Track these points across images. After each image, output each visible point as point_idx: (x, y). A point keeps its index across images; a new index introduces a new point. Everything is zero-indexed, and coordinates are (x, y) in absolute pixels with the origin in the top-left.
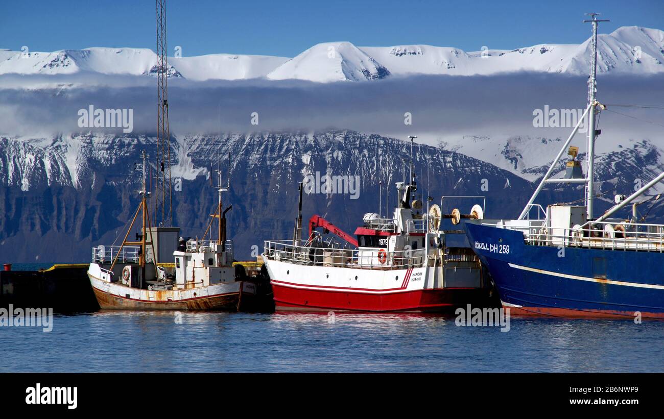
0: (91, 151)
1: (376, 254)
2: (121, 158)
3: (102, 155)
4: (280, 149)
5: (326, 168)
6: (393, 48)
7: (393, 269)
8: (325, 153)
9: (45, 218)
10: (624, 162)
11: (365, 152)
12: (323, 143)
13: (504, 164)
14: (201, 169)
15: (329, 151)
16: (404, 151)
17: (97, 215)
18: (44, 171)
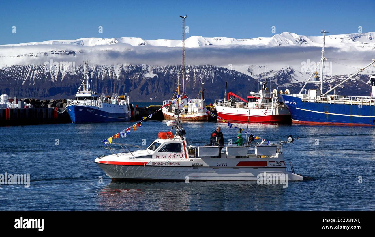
0: (122, 68)
1: (255, 104)
2: (131, 71)
3: (126, 70)
4: (180, 69)
5: (194, 74)
6: (214, 38)
7: (261, 109)
8: (193, 70)
9: (109, 89)
10: (284, 73)
11: (206, 70)
12: (193, 67)
13: (248, 74)
14: (156, 74)
15: (194, 69)
16: (217, 69)
17: (124, 88)
18: (108, 74)
